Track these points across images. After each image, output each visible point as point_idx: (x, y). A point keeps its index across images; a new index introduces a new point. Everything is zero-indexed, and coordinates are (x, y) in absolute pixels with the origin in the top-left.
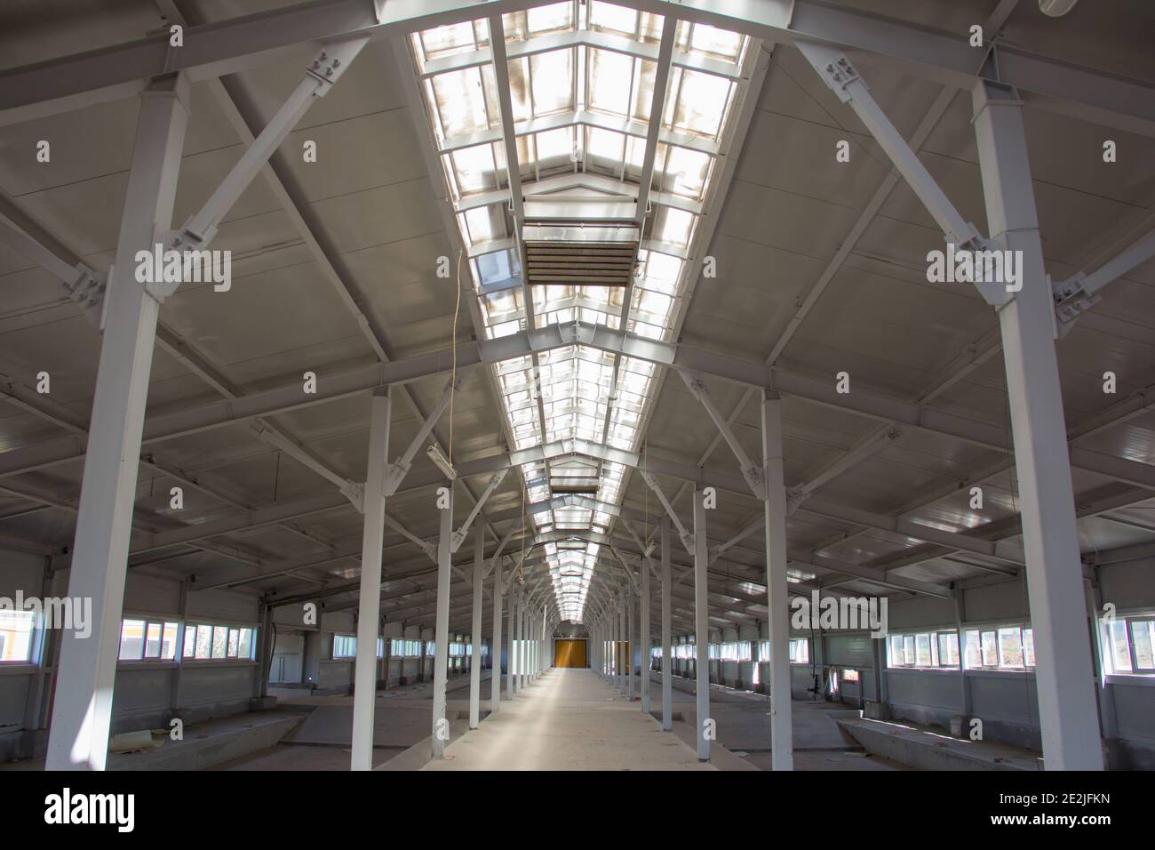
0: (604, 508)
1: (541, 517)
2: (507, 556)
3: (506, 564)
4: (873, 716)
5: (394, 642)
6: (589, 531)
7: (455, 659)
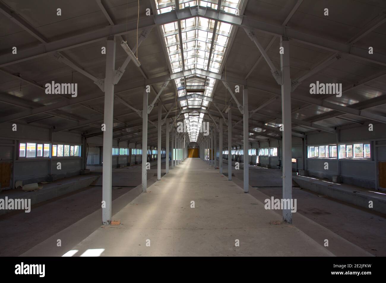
0: (207, 99)
1: (183, 103)
2: (171, 118)
3: (170, 122)
4: (302, 174)
5: (132, 150)
6: (200, 109)
7: (154, 155)
